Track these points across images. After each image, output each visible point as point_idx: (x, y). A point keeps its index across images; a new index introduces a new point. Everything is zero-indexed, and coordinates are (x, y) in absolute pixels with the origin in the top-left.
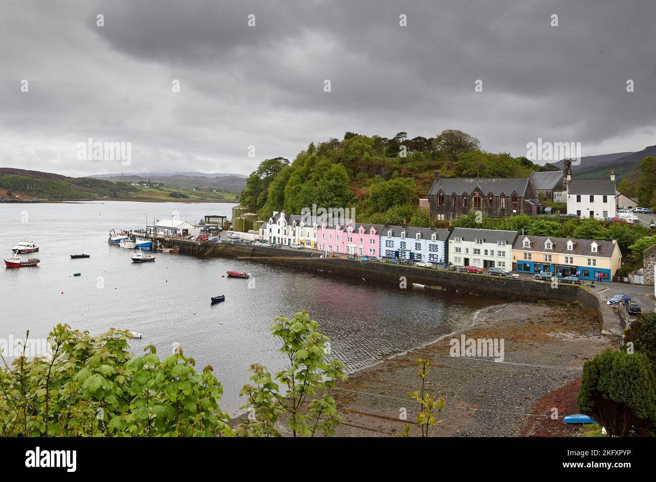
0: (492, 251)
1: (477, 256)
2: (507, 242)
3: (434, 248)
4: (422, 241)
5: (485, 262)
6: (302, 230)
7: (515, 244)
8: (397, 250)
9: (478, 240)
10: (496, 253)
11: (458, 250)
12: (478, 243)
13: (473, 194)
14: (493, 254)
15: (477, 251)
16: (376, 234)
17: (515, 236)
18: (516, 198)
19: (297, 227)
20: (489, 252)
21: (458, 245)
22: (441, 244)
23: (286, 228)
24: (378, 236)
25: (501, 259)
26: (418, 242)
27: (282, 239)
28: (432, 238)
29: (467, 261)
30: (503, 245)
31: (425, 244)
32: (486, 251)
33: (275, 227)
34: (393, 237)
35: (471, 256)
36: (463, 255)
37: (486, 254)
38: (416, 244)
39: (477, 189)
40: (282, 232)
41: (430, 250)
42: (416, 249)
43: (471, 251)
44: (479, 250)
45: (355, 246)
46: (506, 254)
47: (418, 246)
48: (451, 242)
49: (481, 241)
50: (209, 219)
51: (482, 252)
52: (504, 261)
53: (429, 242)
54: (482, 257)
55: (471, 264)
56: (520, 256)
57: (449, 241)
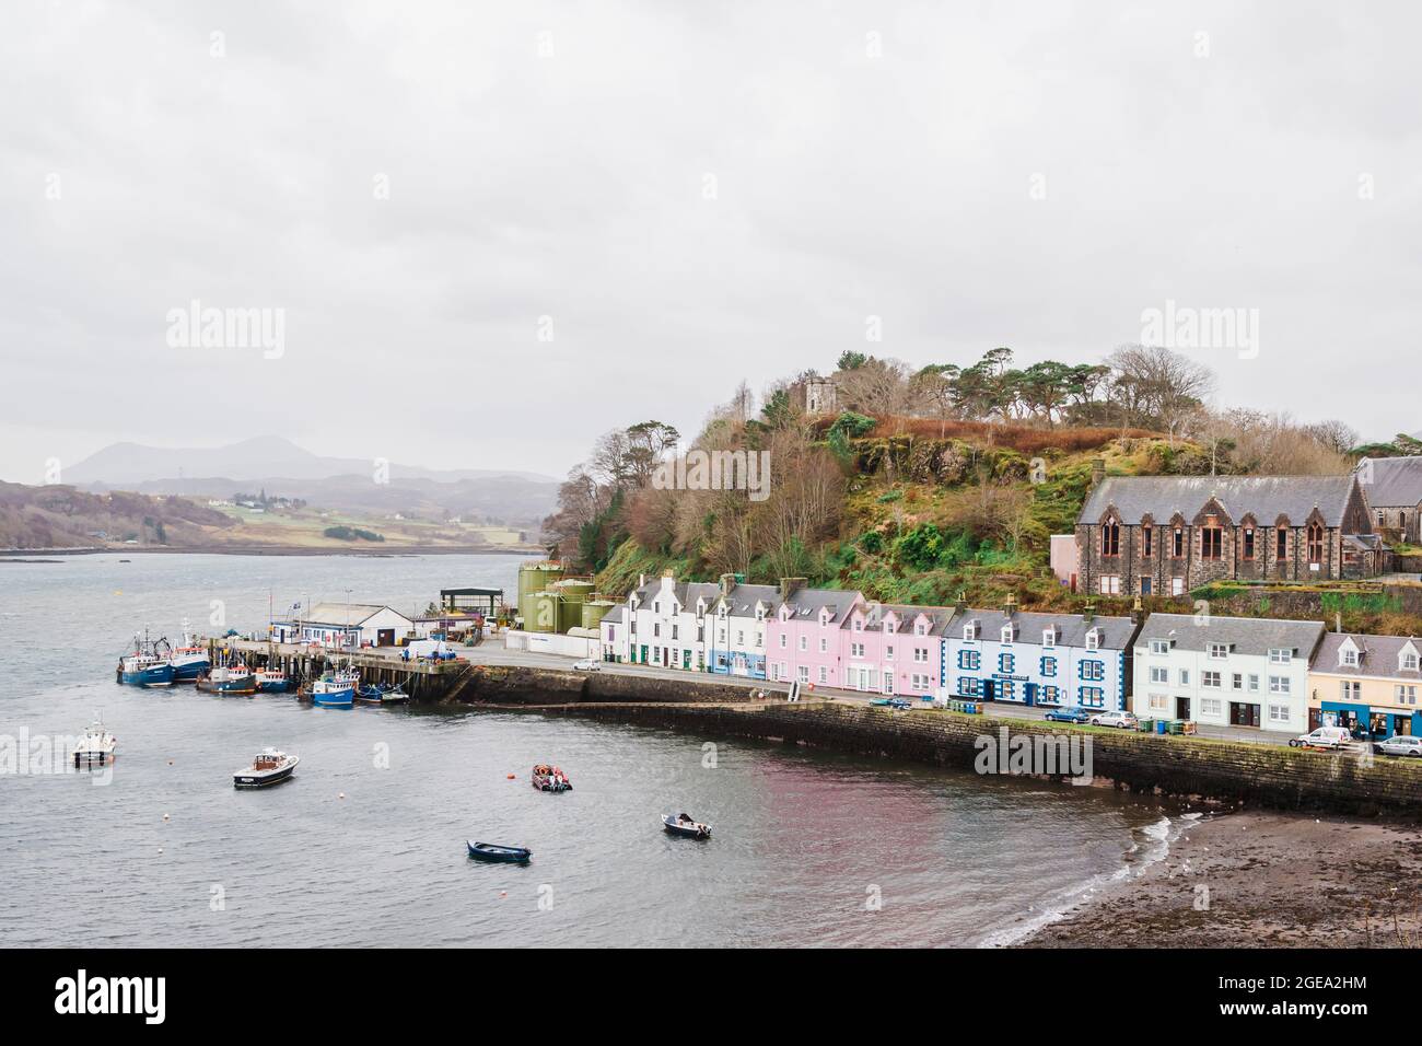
0: (1254, 678)
1: (1211, 692)
2: (1295, 651)
3: (1094, 670)
4: (1060, 653)
5: (1235, 706)
6: (723, 624)
7: (1316, 656)
8: (991, 678)
9: (1215, 648)
10: (1263, 682)
11: (1160, 675)
12: (1215, 655)
13: (1200, 519)
14: (1255, 687)
15: (1212, 678)
16: (932, 632)
17: (1316, 636)
18: (1319, 530)
19: (708, 617)
20: (1245, 681)
21: (1160, 661)
22: (1111, 660)
23: (676, 620)
24: (935, 641)
25: (1279, 699)
26: (1048, 653)
27: (666, 650)
28: (1088, 643)
29: (1183, 706)
30: (1283, 659)
31: (1068, 659)
32: (1237, 677)
33: (645, 618)
34: (978, 642)
35: (1196, 692)
36: (1174, 689)
37: (1237, 685)
38: (1043, 659)
39: (1212, 507)
40: (666, 631)
41: (1081, 677)
42: (1043, 674)
43: (1196, 678)
44: (1217, 675)
45: (871, 667)
46: (1292, 685)
47: (1047, 665)
48: (1138, 654)
49: (1223, 648)
50: (452, 600)
51: (1227, 680)
52: (1284, 704)
53: (1080, 654)
54: (1227, 694)
55: (1196, 715)
56: (1331, 688)
57: (1136, 649)
